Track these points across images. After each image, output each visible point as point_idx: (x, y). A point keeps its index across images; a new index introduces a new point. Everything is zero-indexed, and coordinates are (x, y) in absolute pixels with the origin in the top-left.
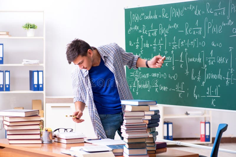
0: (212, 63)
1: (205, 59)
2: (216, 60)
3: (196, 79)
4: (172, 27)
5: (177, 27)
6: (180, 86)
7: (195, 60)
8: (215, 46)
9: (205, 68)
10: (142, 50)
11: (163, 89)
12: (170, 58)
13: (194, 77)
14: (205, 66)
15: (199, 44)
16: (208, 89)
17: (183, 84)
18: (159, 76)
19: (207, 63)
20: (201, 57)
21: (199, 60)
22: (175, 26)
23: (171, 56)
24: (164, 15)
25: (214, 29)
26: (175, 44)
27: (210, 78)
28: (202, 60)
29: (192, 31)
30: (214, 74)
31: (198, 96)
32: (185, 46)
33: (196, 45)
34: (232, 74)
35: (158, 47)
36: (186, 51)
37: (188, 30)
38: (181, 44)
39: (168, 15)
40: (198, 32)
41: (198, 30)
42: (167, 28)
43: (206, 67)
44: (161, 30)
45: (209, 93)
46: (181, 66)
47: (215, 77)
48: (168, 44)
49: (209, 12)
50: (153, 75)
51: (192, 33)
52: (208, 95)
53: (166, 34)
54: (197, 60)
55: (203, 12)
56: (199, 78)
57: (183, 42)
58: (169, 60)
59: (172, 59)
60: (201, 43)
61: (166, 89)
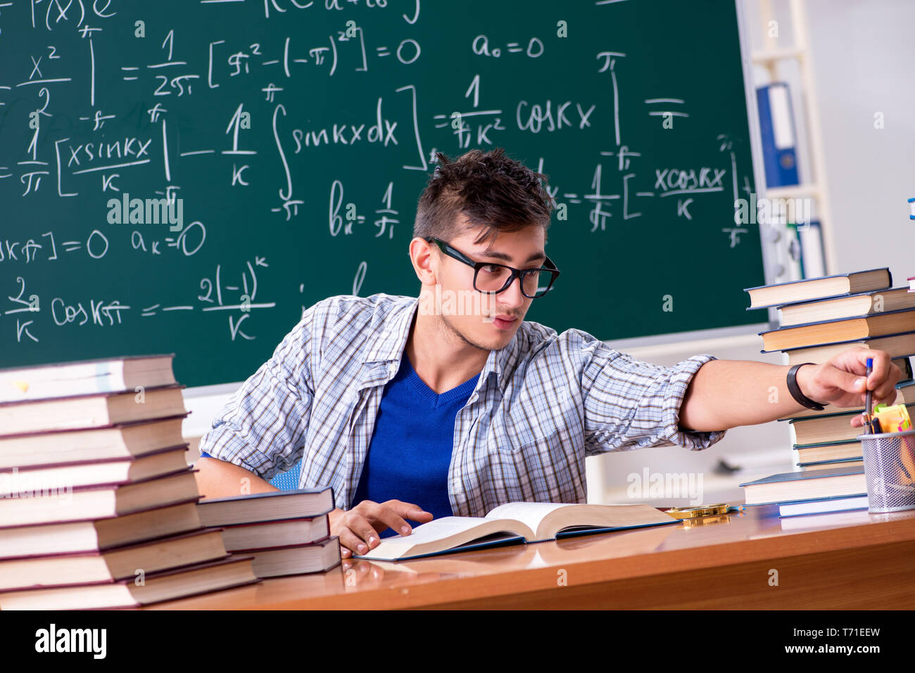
0: (482, 137)
1: (427, 123)
2: (509, 122)
7: (348, 135)
8: (496, 53)
12: (135, 148)
13: (349, 219)
14: (428, 158)
17: (258, 269)
18: (43, 253)
20: (397, 115)
21: (384, 131)
23: (146, 130)
26: (173, 72)
28: (404, 132)
32: (264, 74)
34: (625, 172)
36: (270, 98)
38: (224, 68)
46: (237, 176)
54: (364, 134)
56: (385, 220)
57: (239, 55)
58: (131, 158)
59: (155, 152)
60: (393, 50)
61: (113, 312)
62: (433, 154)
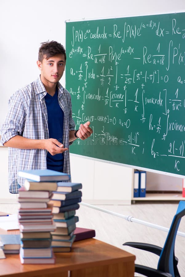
0: (177, 107)
1: (168, 101)
2: (182, 104)
3: (155, 129)
4: (126, 51)
5: (132, 52)
6: (133, 137)
7: (154, 101)
8: (182, 82)
9: (168, 114)
10: (86, 82)
11: (111, 140)
12: (121, 97)
13: (153, 126)
15: (160, 78)
16: (171, 146)
17: (137, 135)
18: (107, 121)
19: (170, 107)
20: (163, 98)
21: (160, 102)
22: (130, 51)
23: (123, 93)
24: (116, 33)
25: (181, 57)
26: (128, 77)
27: (173, 129)
28: (163, 103)
29: (151, 59)
30: (179, 124)
31: (156, 154)
32: (142, 81)
33: (156, 80)
35: (106, 79)
36: (142, 88)
37: (146, 57)
38: (136, 78)
39: (121, 35)
40: (159, 61)
41: (159, 58)
42: (118, 52)
43: (168, 112)
44: (111, 55)
45: (172, 151)
46: (136, 108)
47: (180, 129)
48: (119, 76)
49: (176, 32)
50: (99, 118)
51: (152, 62)
52: (170, 154)
53: (118, 61)
54: (157, 102)
55: (168, 33)
56: (158, 128)
57: (139, 74)
58: (120, 99)
59: (124, 97)
60: (163, 78)
61: (115, 139)
62: (168, 111)
